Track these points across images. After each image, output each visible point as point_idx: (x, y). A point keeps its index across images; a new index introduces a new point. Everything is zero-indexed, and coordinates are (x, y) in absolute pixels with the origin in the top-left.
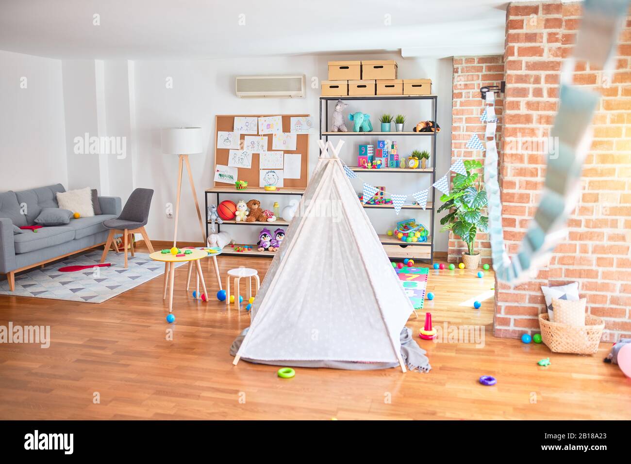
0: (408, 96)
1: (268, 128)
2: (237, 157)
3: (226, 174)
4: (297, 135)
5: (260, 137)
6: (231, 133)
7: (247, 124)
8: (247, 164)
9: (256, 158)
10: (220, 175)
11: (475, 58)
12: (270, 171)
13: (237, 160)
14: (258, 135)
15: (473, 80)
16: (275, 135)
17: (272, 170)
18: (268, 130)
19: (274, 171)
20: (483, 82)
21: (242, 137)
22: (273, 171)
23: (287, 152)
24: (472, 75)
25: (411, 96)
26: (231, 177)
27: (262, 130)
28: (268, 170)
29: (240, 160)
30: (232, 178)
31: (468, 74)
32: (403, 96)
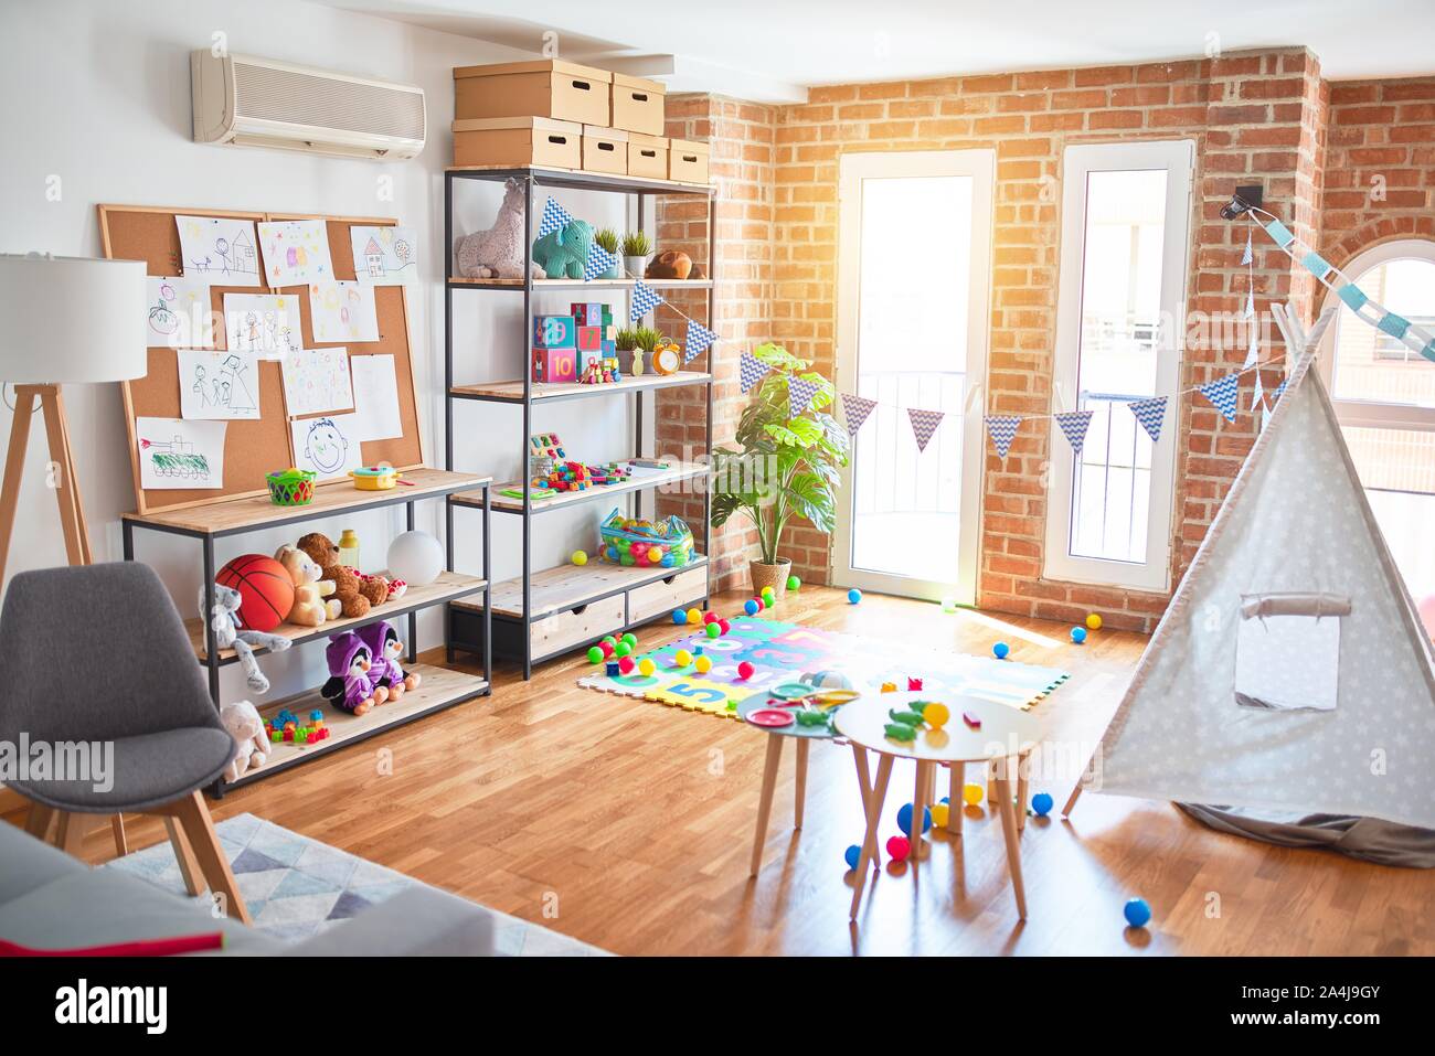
0: (677, 183)
1: (291, 265)
2: (208, 380)
3: (182, 452)
4: (376, 287)
5: (273, 296)
6: (172, 280)
7: (223, 246)
8: (247, 405)
9: (272, 374)
10: (158, 459)
11: (736, 104)
12: (319, 420)
13: (209, 388)
14: (265, 287)
15: (733, 157)
16: (316, 289)
17: (325, 418)
18: (293, 269)
19: (332, 418)
20: (747, 162)
21: (218, 295)
22: (327, 418)
23: (357, 348)
24: (733, 144)
25: (683, 184)
26: (200, 463)
27: (277, 272)
28: (310, 422)
29: (221, 390)
30: (204, 465)
31: (726, 140)
32: (668, 182)
